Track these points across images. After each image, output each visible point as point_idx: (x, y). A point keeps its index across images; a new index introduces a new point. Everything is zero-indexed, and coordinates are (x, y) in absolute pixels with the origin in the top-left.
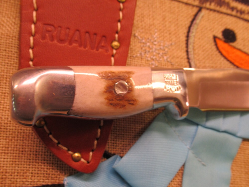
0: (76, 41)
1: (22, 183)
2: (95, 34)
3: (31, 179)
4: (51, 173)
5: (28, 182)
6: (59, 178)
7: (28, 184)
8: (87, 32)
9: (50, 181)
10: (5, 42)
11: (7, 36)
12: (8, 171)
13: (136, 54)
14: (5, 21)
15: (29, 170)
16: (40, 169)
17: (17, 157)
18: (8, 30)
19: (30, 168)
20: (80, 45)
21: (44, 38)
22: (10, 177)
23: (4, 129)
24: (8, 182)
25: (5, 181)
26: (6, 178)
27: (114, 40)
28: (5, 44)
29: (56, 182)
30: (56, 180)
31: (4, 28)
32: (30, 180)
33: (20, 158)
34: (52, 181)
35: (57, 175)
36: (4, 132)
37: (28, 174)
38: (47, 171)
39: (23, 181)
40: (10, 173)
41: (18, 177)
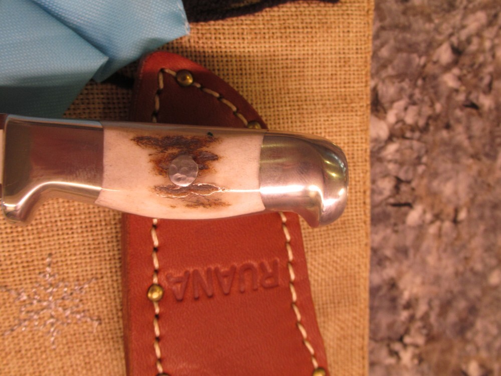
0: (225, 276)
1: (256, 22)
2: (197, 299)
3: (243, 29)
4: (213, 41)
5: (246, 24)
6: (198, 33)
7: (246, 20)
8: (211, 297)
9: (212, 27)
10: (316, 241)
11: (315, 251)
12: (279, 40)
13: (92, 285)
14: (320, 274)
15: (248, 43)
16: (232, 46)
17: (269, 62)
18: (315, 261)
19: (248, 47)
20: (217, 271)
21: (274, 265)
22: (274, 31)
23: (294, 106)
24: (277, 22)
25: (280, 24)
26: (280, 28)
27: (160, 301)
28: (316, 237)
29: (202, 25)
30: (202, 29)
31: (321, 261)
32: (244, 27)
33: (264, 62)
34: (208, 27)
35: (202, 38)
36: (293, 101)
37: (249, 37)
38: (220, 43)
39: (255, 24)
40: (275, 37)
41: (263, 31)
